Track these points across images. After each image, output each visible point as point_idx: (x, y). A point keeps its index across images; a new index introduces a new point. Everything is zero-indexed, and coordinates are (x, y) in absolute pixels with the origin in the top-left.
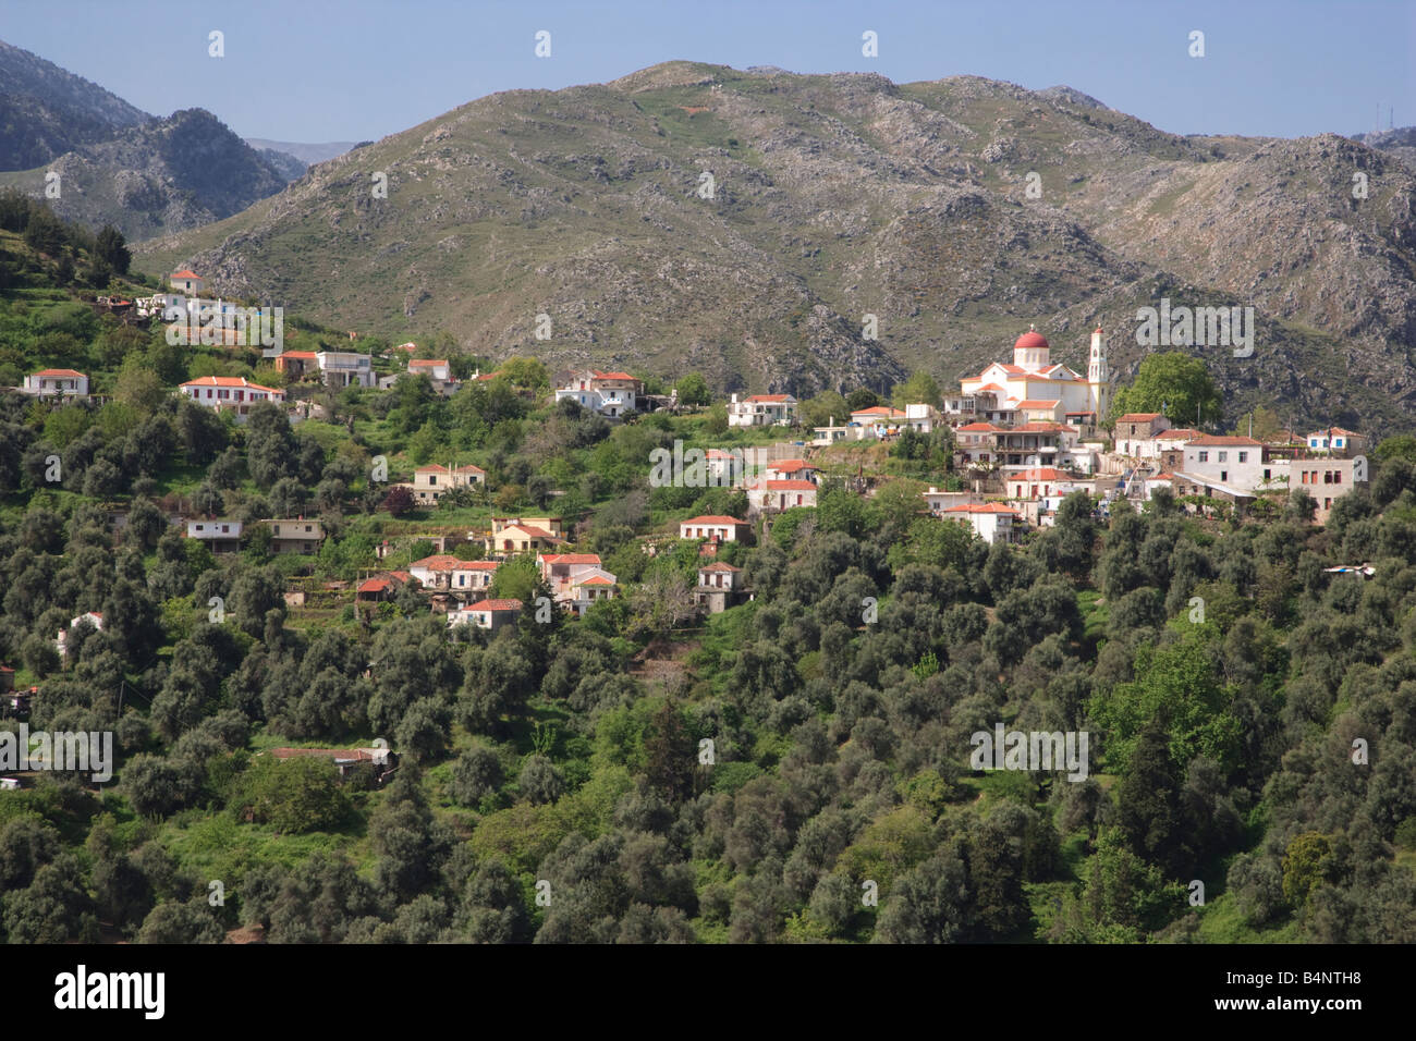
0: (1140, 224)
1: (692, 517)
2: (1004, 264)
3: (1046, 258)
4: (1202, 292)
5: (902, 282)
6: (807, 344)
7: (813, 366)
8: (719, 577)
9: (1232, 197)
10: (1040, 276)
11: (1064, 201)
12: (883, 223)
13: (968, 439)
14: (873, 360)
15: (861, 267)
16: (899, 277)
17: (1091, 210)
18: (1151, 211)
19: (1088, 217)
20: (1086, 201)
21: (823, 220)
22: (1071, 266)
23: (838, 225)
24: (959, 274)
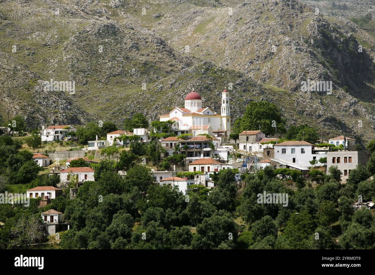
0: (189, 38)
1: (32, 187)
2: (127, 58)
3: (148, 55)
4: (226, 71)
5: (78, 68)
6: (35, 99)
7: (38, 110)
8: (52, 217)
9: (234, 24)
10: (145, 64)
11: (152, 27)
12: (66, 38)
13: (167, 144)
14: (69, 107)
15: (56, 61)
16: (76, 65)
17: (165, 30)
18: (195, 31)
19: (164, 35)
20: (163, 27)
21: (36, 37)
22: (159, 58)
23: (43, 39)
24: (106, 63)
